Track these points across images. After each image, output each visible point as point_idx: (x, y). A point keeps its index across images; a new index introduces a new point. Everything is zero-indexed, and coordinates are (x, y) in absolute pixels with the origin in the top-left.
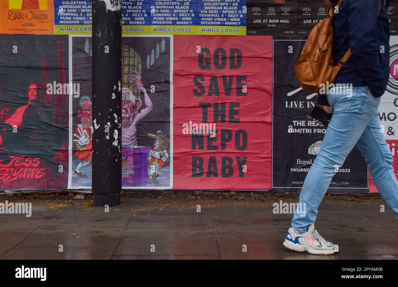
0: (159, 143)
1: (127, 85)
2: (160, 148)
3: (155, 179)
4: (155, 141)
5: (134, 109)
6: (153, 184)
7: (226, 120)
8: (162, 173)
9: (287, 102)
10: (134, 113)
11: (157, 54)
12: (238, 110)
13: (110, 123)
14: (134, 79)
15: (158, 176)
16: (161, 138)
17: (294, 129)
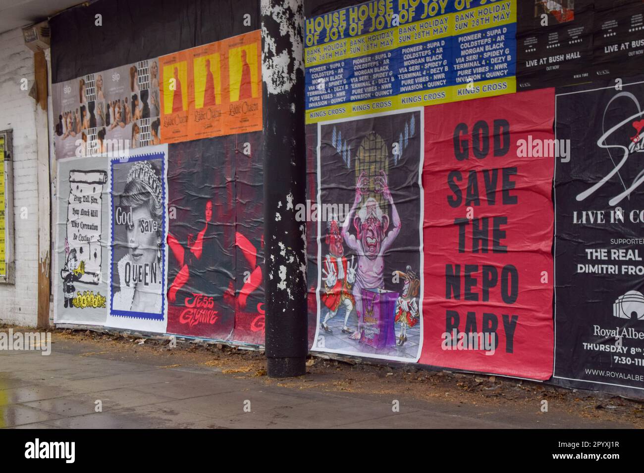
0: (409, 286)
1: (373, 194)
2: (409, 294)
3: (402, 345)
4: (404, 283)
5: (381, 232)
6: (398, 353)
7: (489, 248)
8: (411, 336)
9: (575, 213)
10: (381, 237)
11: (405, 141)
12: (505, 229)
13: (273, 256)
14: (381, 183)
15: (406, 340)
16: (411, 278)
17: (587, 266)
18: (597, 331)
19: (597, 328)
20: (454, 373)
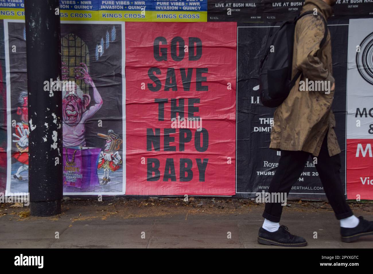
0: (111, 144)
2: (111, 149)
3: (106, 184)
4: (106, 142)
5: (82, 106)
6: (103, 190)
8: (113, 177)
9: (252, 98)
10: (82, 110)
11: (107, 44)
12: (198, 106)
13: (47, 124)
14: (81, 72)
15: (109, 180)
16: (113, 138)
17: (260, 128)
18: (266, 165)
19: (266, 163)
20: (159, 198)
